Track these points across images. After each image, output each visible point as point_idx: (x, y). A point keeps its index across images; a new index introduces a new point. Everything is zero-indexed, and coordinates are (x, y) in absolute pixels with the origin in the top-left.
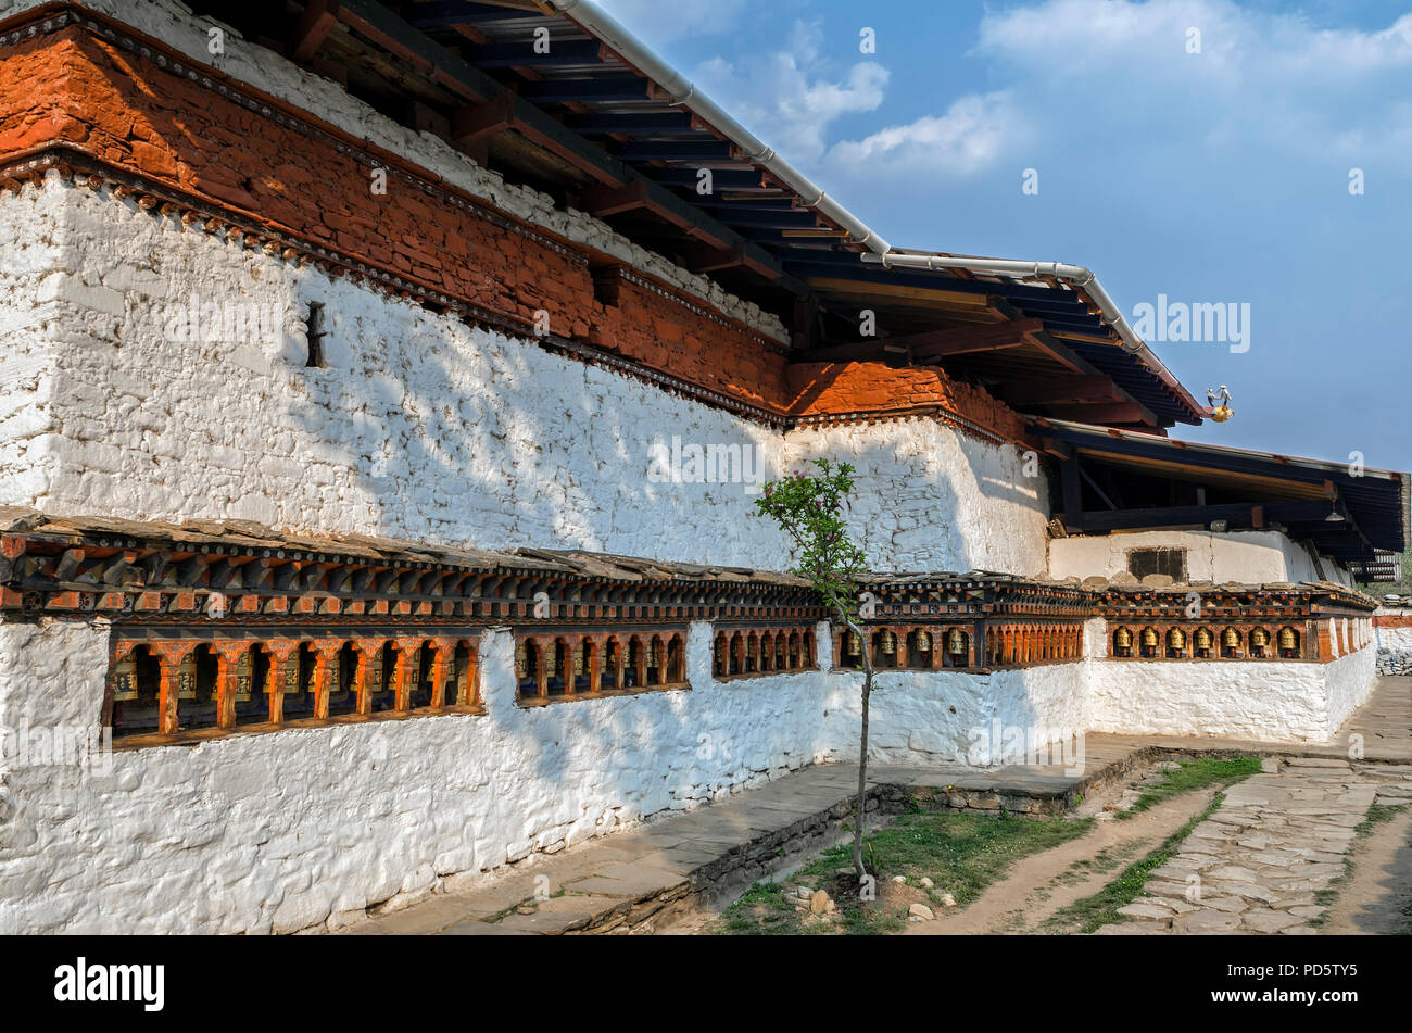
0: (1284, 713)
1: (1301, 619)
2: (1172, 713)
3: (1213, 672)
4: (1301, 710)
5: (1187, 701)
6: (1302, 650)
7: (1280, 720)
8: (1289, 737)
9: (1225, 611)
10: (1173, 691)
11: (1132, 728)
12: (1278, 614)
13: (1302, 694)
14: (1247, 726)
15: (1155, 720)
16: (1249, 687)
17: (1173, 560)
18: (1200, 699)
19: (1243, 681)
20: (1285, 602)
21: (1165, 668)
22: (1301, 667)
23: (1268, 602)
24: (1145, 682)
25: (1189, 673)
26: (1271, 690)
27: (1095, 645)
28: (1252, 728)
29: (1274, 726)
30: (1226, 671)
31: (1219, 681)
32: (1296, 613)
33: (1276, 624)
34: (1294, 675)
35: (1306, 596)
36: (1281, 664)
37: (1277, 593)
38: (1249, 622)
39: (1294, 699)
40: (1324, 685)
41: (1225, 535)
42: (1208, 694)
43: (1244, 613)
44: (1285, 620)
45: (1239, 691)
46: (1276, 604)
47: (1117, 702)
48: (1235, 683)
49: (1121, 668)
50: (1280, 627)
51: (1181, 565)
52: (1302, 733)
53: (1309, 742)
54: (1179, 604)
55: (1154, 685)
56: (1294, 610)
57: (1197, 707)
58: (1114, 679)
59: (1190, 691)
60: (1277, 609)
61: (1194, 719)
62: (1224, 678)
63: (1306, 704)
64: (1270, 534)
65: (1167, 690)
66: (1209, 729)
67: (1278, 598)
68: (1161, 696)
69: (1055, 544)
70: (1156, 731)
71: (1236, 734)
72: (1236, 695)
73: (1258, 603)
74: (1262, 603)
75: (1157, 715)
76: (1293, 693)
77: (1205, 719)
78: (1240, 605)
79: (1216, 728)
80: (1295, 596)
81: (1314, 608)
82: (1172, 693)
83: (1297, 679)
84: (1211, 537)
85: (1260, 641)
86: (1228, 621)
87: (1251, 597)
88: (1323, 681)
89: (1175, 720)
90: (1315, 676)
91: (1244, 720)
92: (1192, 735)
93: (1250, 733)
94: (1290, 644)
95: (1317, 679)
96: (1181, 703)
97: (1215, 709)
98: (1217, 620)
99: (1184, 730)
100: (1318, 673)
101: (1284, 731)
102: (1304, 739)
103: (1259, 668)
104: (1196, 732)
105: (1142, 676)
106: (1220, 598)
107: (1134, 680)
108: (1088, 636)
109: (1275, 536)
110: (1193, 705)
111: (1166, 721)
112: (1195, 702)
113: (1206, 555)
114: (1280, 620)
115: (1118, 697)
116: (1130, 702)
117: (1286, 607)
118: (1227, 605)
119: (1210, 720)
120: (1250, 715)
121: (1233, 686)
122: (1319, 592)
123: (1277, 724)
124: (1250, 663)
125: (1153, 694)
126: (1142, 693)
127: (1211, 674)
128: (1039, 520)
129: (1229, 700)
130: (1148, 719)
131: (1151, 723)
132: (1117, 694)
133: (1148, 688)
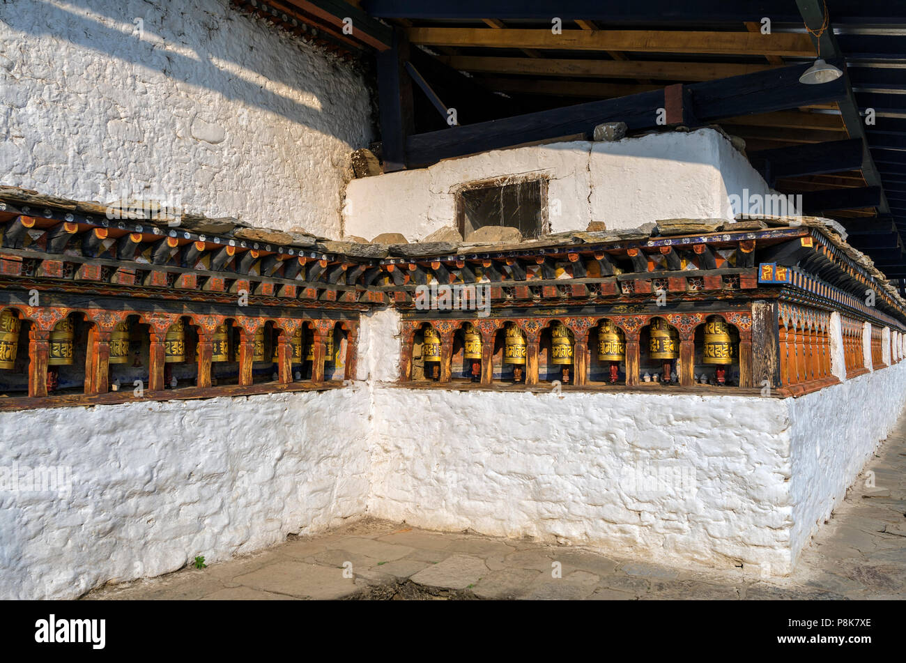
0: (701, 505)
1: (742, 300)
2: (494, 491)
3: (568, 413)
4: (737, 501)
5: (519, 469)
6: (742, 367)
7: (692, 517)
8: (708, 555)
9: (591, 287)
10: (498, 447)
11: (429, 515)
12: (693, 289)
13: (740, 466)
14: (627, 527)
15: (466, 504)
16: (632, 445)
17: (525, 201)
18: (543, 466)
19: (622, 433)
20: (703, 262)
21: (484, 402)
22: (740, 405)
23: (671, 264)
24: (453, 429)
25: (527, 416)
26: (676, 455)
27: (381, 357)
28: (636, 531)
29: (680, 531)
30: (593, 413)
31: (576, 430)
32: (729, 287)
33: (691, 311)
34: (721, 422)
35: (748, 243)
36: (696, 398)
37: (686, 241)
38: (639, 308)
39: (722, 475)
40: (786, 446)
41: (615, 144)
42: (556, 454)
43: (626, 291)
44: (710, 302)
45: (614, 451)
46: (687, 267)
47: (408, 463)
48: (608, 436)
49: (420, 400)
50: (699, 318)
51: (539, 208)
52: (737, 551)
53: (748, 573)
54: (508, 277)
55: (466, 434)
56: (725, 279)
57: (538, 483)
58: (406, 421)
59: (526, 450)
60: (690, 278)
61: (531, 505)
62: (587, 425)
63: (746, 486)
64: (695, 135)
65: (488, 446)
66: (558, 528)
67: (686, 252)
68: (477, 457)
69: (358, 187)
70: (466, 523)
71: (605, 542)
72: (608, 460)
73: (651, 268)
74: (660, 267)
75: (469, 493)
76: (719, 461)
77: (550, 506)
78: (618, 272)
79: (568, 525)
80: (724, 246)
81: (768, 272)
82: (495, 453)
83: (730, 433)
84: (590, 151)
85: (661, 350)
86: (600, 308)
87: (634, 253)
88: (785, 437)
89: (500, 504)
90: (767, 426)
91: (621, 515)
92: (528, 538)
93: (632, 543)
94: (722, 357)
95: (772, 433)
96: (510, 473)
97: (570, 487)
98: (581, 307)
99: (513, 526)
100: (775, 419)
101: (699, 541)
102: (740, 563)
103: (654, 406)
104: (535, 532)
105: (447, 418)
106: (574, 258)
107: (437, 425)
108: (371, 344)
109: (706, 139)
110: (530, 477)
111: (482, 505)
112: (533, 471)
113: (579, 185)
114: (699, 304)
115: (411, 455)
116: (428, 467)
117: (706, 274)
118: (593, 275)
119: (558, 509)
120: (633, 506)
121: (603, 442)
122: (776, 233)
123: (686, 526)
124: (638, 397)
125: (464, 453)
126: (447, 450)
127: (564, 418)
128: (344, 152)
129: (595, 470)
130: (455, 500)
131: (460, 510)
132: (409, 450)
133: (456, 440)
